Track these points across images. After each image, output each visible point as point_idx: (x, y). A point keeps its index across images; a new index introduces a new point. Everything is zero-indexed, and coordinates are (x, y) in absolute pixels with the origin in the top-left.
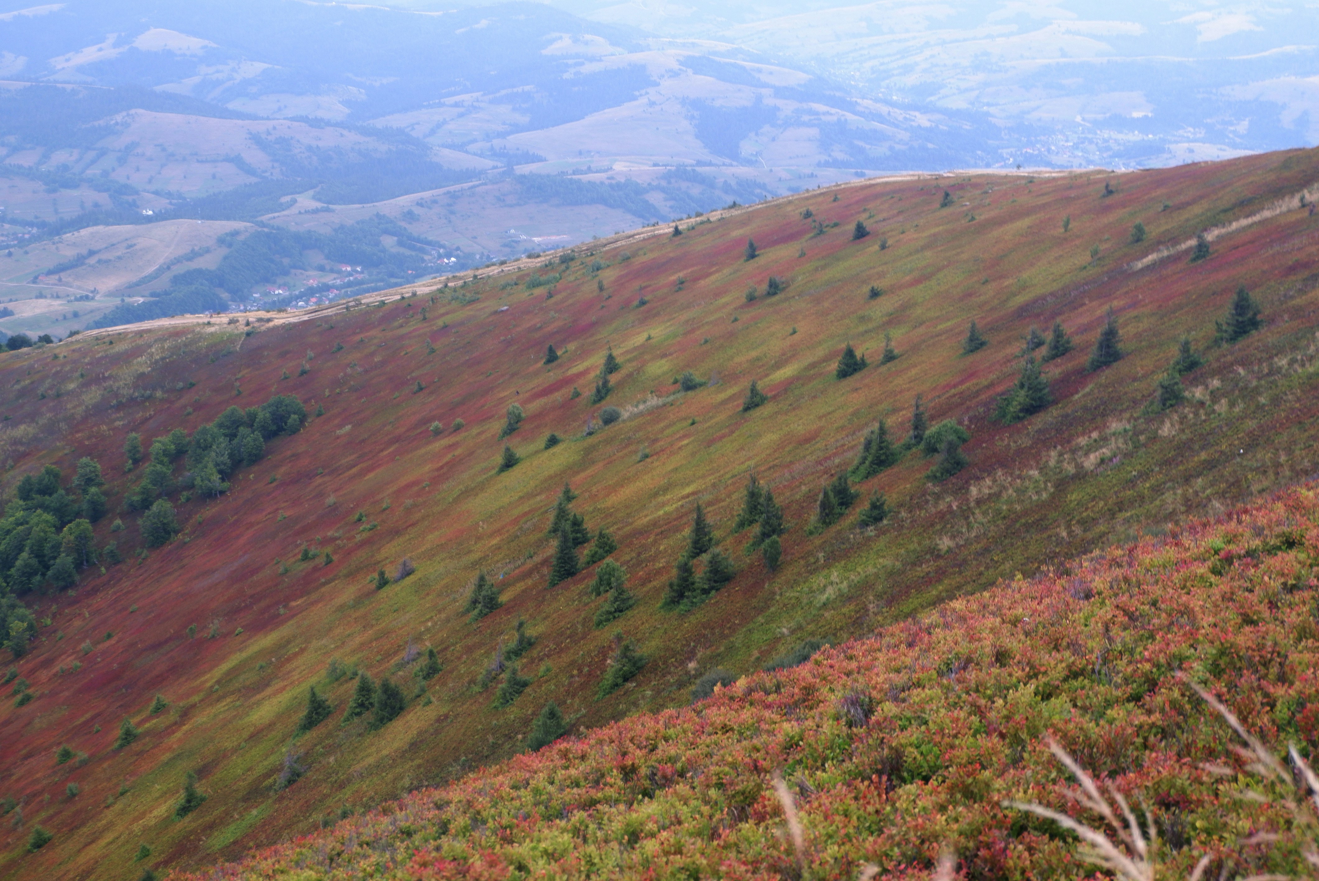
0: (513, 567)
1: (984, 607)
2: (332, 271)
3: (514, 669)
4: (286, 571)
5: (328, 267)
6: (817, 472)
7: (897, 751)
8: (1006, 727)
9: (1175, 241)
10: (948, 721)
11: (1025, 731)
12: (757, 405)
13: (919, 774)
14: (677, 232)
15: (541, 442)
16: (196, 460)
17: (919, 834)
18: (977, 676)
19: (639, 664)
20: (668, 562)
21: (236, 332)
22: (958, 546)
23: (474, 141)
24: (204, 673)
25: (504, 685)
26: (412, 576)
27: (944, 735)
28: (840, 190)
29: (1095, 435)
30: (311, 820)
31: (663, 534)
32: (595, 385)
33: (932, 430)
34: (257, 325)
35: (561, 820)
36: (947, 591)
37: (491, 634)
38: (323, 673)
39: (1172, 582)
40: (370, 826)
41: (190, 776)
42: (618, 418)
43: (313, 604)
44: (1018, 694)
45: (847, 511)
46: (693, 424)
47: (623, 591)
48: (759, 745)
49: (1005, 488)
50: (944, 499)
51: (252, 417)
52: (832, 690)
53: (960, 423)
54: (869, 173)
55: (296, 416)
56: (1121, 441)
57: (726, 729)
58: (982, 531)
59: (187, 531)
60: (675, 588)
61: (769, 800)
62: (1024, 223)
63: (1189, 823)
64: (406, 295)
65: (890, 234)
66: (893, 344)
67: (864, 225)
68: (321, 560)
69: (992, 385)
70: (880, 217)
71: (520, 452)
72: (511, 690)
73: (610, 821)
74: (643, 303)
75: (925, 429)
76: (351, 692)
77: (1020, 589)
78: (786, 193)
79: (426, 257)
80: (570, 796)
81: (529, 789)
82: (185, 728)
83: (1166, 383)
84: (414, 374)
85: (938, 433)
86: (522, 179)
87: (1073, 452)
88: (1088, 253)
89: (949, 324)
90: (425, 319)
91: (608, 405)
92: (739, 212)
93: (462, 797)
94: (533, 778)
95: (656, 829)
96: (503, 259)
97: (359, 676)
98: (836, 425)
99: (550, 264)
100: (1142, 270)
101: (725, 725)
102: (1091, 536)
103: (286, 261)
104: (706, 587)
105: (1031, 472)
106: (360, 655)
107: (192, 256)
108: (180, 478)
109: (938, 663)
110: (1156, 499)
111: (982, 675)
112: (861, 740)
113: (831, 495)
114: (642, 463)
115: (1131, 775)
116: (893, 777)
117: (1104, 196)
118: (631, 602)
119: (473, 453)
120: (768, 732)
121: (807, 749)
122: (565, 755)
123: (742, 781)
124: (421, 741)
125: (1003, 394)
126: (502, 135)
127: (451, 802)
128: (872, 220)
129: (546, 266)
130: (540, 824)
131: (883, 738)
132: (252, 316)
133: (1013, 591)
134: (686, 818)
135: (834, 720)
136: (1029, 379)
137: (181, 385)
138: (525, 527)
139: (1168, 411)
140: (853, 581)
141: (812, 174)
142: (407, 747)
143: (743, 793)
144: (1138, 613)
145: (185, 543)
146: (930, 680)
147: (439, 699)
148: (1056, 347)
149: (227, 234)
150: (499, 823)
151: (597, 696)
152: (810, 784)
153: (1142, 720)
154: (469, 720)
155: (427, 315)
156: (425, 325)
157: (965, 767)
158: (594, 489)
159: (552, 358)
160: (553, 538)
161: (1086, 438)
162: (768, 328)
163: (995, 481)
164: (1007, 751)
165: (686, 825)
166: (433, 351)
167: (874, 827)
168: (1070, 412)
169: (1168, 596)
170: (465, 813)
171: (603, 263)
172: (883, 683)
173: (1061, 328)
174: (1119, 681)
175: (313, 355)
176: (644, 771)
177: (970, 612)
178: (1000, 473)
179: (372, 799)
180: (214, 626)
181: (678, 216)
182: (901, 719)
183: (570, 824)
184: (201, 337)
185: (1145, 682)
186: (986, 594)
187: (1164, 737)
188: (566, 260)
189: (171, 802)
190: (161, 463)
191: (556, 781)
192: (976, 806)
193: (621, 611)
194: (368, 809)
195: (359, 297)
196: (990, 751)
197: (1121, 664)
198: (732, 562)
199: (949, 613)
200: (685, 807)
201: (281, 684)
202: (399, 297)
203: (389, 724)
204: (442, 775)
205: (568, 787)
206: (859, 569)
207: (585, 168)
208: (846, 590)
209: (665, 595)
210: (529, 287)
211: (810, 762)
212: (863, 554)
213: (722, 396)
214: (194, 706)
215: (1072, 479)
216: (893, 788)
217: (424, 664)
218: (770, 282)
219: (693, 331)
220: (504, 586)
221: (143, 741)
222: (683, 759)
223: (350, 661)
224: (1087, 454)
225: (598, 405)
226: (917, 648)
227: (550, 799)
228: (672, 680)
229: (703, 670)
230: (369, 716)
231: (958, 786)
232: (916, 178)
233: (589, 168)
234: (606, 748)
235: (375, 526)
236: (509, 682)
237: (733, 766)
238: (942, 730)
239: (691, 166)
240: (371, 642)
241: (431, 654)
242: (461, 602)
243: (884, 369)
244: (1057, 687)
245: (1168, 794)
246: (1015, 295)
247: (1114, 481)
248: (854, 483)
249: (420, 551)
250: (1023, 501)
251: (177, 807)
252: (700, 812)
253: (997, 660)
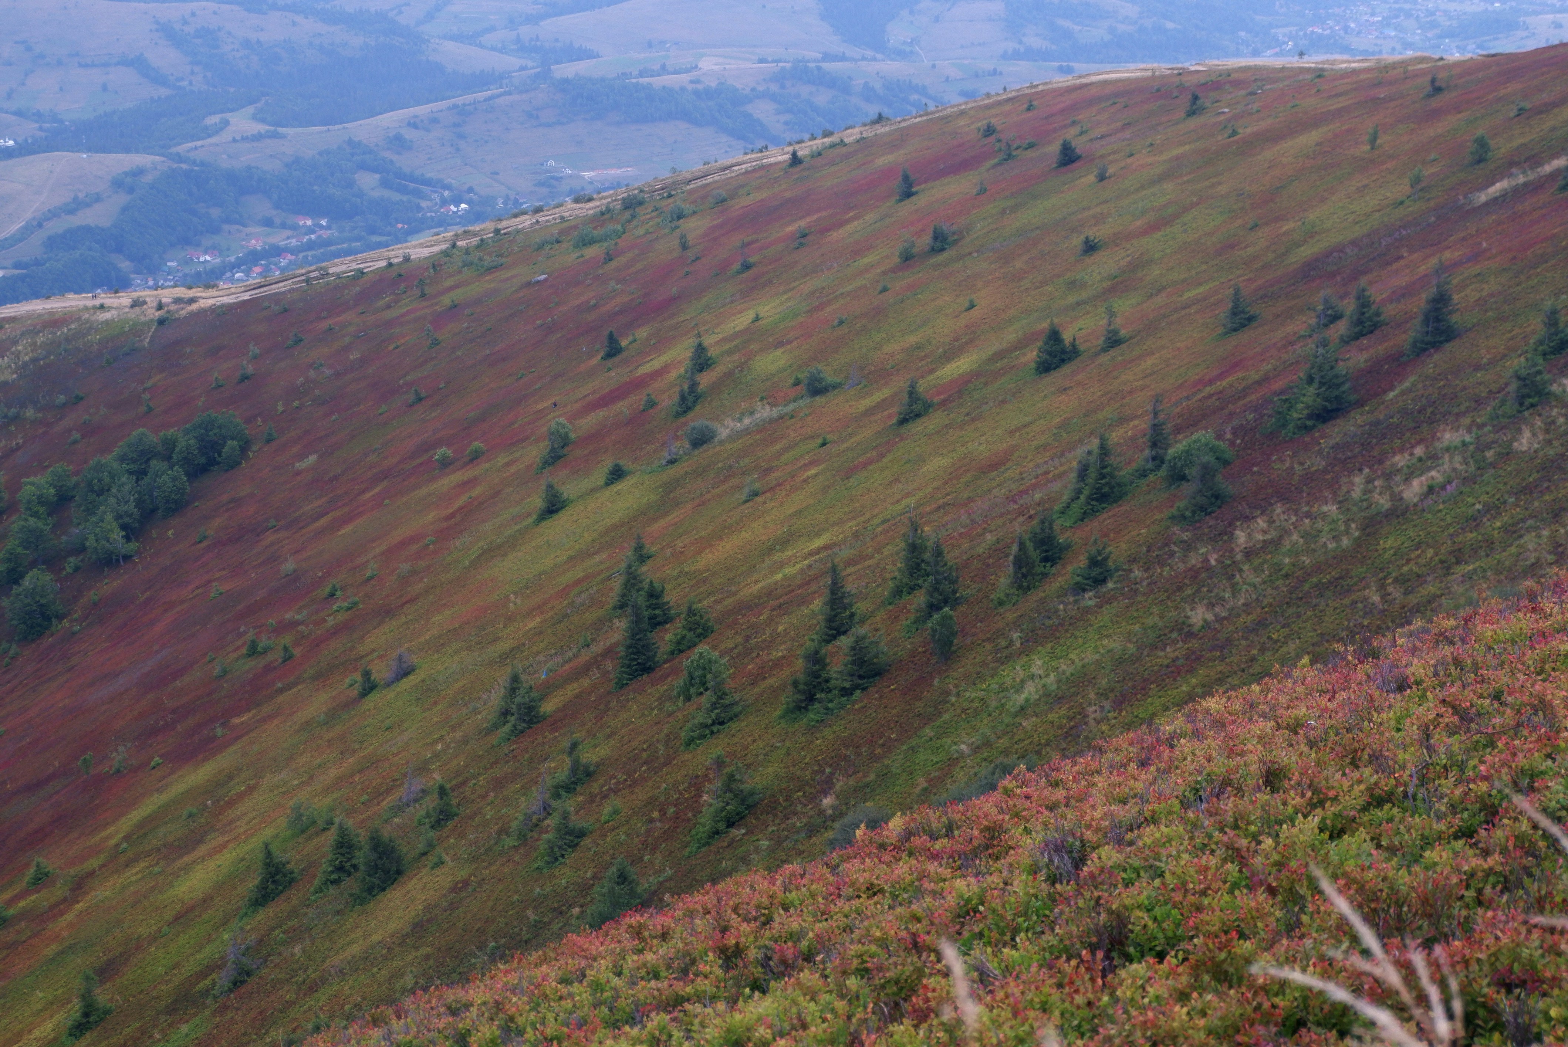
0: (560, 660)
1: (1251, 706)
2: (284, 226)
3: (564, 812)
4: (225, 672)
5: (277, 221)
6: (1009, 513)
7: (1118, 916)
8: (1277, 879)
9: (1535, 160)
10: (1192, 871)
11: (1305, 883)
12: (918, 415)
13: (1151, 949)
14: (795, 160)
15: (599, 475)
16: (88, 510)
17: (1149, 1033)
18: (1236, 806)
19: (750, 801)
20: (790, 650)
21: (143, 319)
22: (1219, 619)
23: (492, 29)
24: (106, 825)
25: (550, 836)
26: (411, 677)
27: (1186, 891)
28: (1037, 93)
29: (1419, 451)
30: (268, 1040)
31: (782, 609)
32: (677, 389)
33: (1176, 448)
34: (173, 307)
35: (631, 1027)
36: (1204, 686)
37: (531, 761)
38: (283, 822)
39: (1523, 664)
40: (353, 1042)
41: (87, 978)
42: (712, 438)
43: (264, 720)
44: (1295, 831)
45: (1054, 570)
46: (824, 444)
47: (725, 694)
48: (920, 913)
49: (1286, 532)
50: (1197, 549)
51: (170, 445)
52: (1027, 831)
53: (1219, 437)
54: (1080, 67)
55: (235, 443)
56: (1458, 459)
57: (873, 891)
58: (1254, 597)
59: (75, 616)
60: (801, 687)
61: (934, 990)
62: (1310, 139)
63: (1541, 1012)
64: (395, 261)
65: (1111, 158)
66: (1118, 321)
67: (1073, 144)
68: (275, 656)
69: (1266, 379)
70: (1097, 132)
71: (568, 490)
72: (560, 843)
73: (703, 1025)
74: (747, 267)
75: (1168, 446)
76: (325, 849)
77: (1305, 678)
78: (957, 100)
79: (424, 204)
80: (646, 992)
81: (585, 984)
82: (78, 907)
83: (1523, 373)
84: (409, 378)
85: (1187, 452)
86: (564, 85)
87: (1388, 476)
88: (1406, 181)
89: (1201, 290)
90: (423, 295)
91: (697, 419)
92: (887, 129)
93: (488, 997)
94: (591, 967)
95: (769, 1036)
96: (537, 204)
97: (336, 825)
98: (1035, 443)
99: (608, 210)
100: (1486, 204)
101: (872, 884)
102: (1415, 601)
103: (215, 213)
104: (847, 685)
105: (1325, 508)
106: (336, 795)
107: (75, 206)
108: (64, 538)
109: (1182, 788)
110: (1510, 545)
111: (1244, 804)
112: (1067, 901)
113: (1030, 545)
114: (749, 504)
115: (1457, 943)
116: (1114, 954)
117: (1429, 96)
118: (736, 709)
119: (499, 492)
120: (934, 894)
121: (990, 916)
122: (637, 933)
123: (896, 964)
124: (428, 921)
125: (1282, 392)
126: (533, 20)
127: (472, 1005)
128: (1084, 138)
129: (602, 214)
130: (601, 1033)
131: (1099, 898)
132: (167, 295)
133: (1295, 682)
134: (813, 1020)
135: (1029, 874)
136: (1320, 369)
137: (62, 398)
138: (579, 601)
139: (1526, 414)
140: (1064, 673)
141: (995, 70)
142: (408, 929)
143: (897, 982)
144: (1474, 709)
145: (74, 634)
146: (1170, 813)
147: (455, 858)
148: (1360, 322)
149: (126, 174)
150: (542, 1033)
151: (688, 849)
152: (993, 966)
153: (1473, 865)
154: (500, 887)
155: (427, 290)
156: (425, 304)
157: (1217, 937)
158: (679, 544)
159: (613, 350)
160: (619, 617)
161: (1406, 455)
162: (933, 300)
163: (1271, 522)
164: (1278, 914)
165: (813, 1029)
166: (436, 343)
167: (1086, 1026)
168: (1381, 417)
169: (1517, 685)
170: (492, 1019)
171: (687, 208)
172: (1102, 819)
173: (1367, 294)
174: (1443, 809)
175: (257, 351)
176: (753, 954)
177: (1230, 714)
178: (1279, 509)
179: (358, 1006)
180: (119, 756)
181: (797, 137)
182: (1125, 870)
183: (645, 1032)
184: (90, 328)
185: (1481, 810)
186: (1256, 688)
187: (1506, 889)
188: (632, 204)
189: (60, 1016)
190: (35, 515)
191: (626, 972)
192: (1232, 992)
193: (722, 723)
194: (350, 1018)
195: (324, 264)
196: (1254, 913)
197: (1446, 785)
198: (883, 647)
199: (1200, 717)
200: (812, 1005)
201: (221, 840)
202: (383, 264)
203: (380, 896)
204: (461, 970)
205: (642, 978)
206: (1072, 656)
207: (656, 67)
208: (1054, 687)
209: (787, 698)
210: (576, 246)
211: (995, 935)
212: (1077, 633)
213: (867, 403)
214: (91, 874)
215: (1386, 516)
216: (1113, 969)
217: (431, 807)
218: (935, 232)
219: (821, 307)
220: (548, 689)
221: (17, 927)
222: (811, 935)
223: (321, 805)
224: (1407, 480)
225: (683, 420)
226: (1153, 768)
227: (616, 998)
228: (798, 824)
229: (844, 808)
230: (352, 885)
231: (1205, 964)
232: (1149, 73)
233: (663, 67)
234: (698, 922)
235: (355, 604)
236: (558, 830)
237: (883, 943)
238: (1185, 884)
239: (815, 61)
240: (352, 775)
241: (442, 792)
242: (484, 713)
243: (1105, 358)
244: (1353, 819)
245: (1510, 970)
246: (1298, 245)
247: (1449, 519)
248: (1064, 529)
249: (422, 639)
250: (1314, 550)
251: (70, 1023)
252: (833, 1011)
253: (1267, 783)
